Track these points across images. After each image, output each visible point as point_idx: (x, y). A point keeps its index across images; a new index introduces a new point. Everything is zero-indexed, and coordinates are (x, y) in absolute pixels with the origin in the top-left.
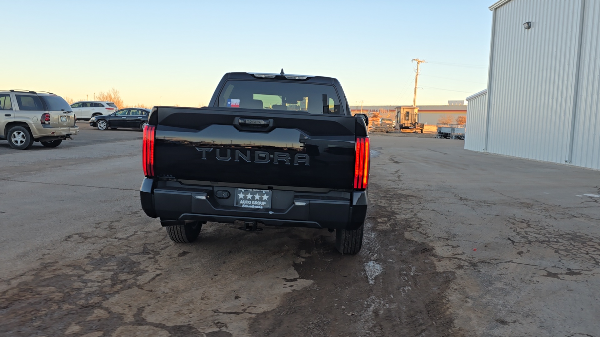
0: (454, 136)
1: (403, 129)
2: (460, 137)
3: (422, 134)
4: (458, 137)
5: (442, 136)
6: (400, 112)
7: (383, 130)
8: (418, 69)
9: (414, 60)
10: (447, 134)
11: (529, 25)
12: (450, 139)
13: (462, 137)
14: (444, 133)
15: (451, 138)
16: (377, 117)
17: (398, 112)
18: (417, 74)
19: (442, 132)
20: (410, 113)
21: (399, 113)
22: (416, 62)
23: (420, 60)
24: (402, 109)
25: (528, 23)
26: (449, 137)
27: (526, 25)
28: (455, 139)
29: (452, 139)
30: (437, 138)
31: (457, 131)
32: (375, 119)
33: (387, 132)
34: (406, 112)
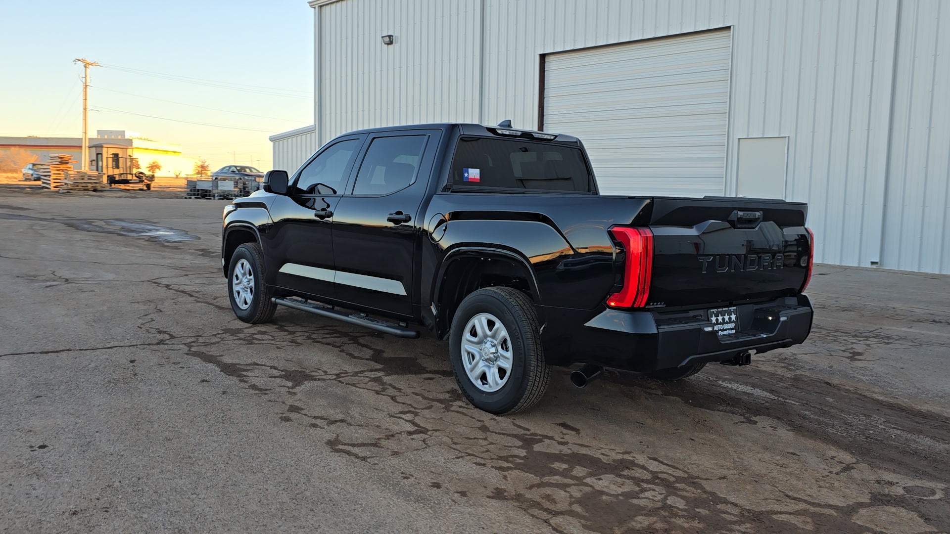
0: (216, 195)
1: (115, 184)
2: (227, 195)
3: (148, 192)
4: (223, 196)
5: (198, 195)
6: (101, 154)
7: (87, 187)
8: (86, 76)
9: (79, 60)
10: (206, 191)
11: (390, 40)
12: (210, 199)
13: (230, 196)
14: (202, 190)
15: (212, 198)
16: (67, 163)
17: (97, 154)
18: (86, 86)
19: (197, 188)
20: (120, 156)
21: (100, 156)
22: (81, 64)
23: (89, 62)
24: (105, 150)
25: (390, 36)
26: (210, 196)
27: (387, 39)
28: (219, 199)
29: (214, 199)
30: (190, 198)
31: (221, 186)
32: (62, 167)
33: (95, 190)
34: (113, 154)
